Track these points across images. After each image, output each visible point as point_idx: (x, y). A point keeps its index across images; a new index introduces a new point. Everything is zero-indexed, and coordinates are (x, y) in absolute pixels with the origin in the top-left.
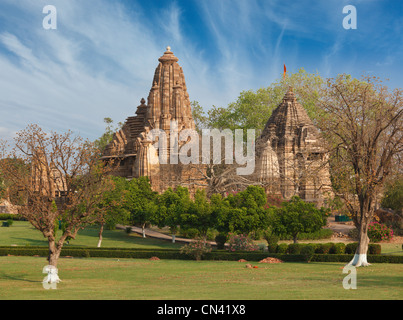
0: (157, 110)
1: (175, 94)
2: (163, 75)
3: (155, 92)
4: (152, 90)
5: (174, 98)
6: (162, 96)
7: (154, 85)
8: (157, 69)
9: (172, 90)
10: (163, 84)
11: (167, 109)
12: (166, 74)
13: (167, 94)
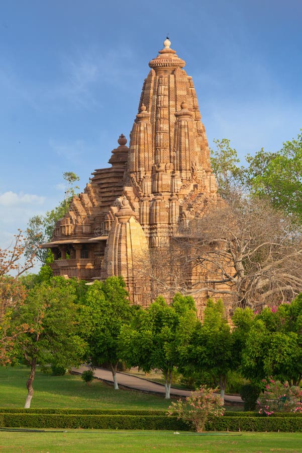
0: (146, 155)
1: (178, 127)
2: (157, 93)
3: (143, 124)
4: (138, 120)
5: (178, 134)
6: (156, 130)
7: (140, 111)
8: (147, 82)
9: (173, 119)
10: (157, 109)
11: (164, 154)
12: (163, 89)
13: (164, 126)
